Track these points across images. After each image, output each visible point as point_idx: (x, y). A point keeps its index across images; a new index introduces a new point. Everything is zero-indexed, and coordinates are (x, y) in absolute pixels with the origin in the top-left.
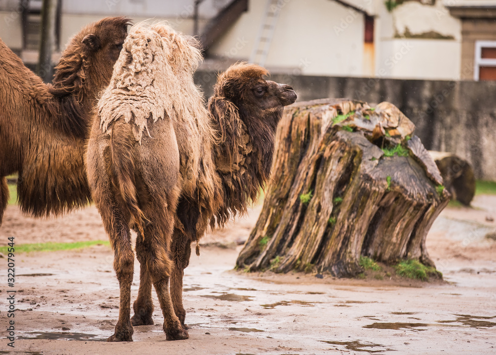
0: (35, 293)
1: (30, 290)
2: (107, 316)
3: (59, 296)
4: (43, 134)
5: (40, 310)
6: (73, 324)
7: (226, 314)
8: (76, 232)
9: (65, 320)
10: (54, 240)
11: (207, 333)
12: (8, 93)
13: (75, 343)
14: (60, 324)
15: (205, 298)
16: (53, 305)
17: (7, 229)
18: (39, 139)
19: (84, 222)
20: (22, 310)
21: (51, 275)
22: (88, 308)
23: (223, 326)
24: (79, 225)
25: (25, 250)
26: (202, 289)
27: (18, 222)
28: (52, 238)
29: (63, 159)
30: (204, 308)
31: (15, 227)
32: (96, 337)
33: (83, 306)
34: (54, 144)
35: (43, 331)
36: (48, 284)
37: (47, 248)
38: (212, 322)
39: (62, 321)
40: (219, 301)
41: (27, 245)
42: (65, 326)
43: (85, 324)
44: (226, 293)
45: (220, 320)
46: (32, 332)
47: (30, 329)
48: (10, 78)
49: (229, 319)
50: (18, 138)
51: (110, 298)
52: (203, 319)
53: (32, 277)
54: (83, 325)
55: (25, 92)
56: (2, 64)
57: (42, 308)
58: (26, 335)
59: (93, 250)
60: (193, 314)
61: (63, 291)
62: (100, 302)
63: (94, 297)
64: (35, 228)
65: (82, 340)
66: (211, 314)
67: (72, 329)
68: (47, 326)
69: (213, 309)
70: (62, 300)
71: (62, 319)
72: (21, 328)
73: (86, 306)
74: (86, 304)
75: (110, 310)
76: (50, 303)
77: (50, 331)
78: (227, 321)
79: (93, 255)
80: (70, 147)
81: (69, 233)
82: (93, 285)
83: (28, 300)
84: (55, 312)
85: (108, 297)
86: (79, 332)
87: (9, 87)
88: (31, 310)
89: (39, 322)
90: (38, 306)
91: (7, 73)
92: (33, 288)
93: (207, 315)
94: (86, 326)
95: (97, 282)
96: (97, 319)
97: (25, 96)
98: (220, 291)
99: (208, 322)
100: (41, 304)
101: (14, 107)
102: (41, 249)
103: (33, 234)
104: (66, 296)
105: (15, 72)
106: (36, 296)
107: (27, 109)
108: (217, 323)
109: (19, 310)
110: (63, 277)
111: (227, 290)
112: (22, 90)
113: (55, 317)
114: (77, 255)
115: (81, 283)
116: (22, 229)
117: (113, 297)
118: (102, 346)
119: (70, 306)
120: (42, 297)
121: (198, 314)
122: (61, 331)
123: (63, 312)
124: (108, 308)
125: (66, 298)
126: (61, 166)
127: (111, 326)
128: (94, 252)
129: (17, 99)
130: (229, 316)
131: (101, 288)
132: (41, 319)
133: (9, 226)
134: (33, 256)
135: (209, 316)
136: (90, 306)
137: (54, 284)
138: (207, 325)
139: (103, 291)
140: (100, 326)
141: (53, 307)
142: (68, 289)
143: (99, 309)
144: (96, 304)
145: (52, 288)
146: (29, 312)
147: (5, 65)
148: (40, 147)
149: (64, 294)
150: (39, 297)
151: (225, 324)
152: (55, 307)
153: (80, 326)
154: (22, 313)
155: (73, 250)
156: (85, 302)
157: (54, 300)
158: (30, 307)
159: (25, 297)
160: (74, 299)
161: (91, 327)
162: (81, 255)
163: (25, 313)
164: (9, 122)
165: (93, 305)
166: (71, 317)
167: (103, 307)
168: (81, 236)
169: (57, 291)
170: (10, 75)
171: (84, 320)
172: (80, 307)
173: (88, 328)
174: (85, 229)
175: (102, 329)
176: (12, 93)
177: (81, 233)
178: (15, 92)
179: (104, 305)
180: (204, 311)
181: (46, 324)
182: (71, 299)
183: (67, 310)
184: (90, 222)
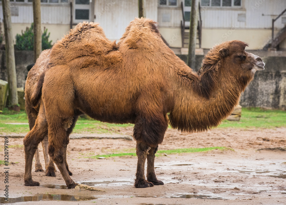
0: (181, 174)
1: (178, 172)
2: (217, 186)
3: (193, 176)
4: (185, 92)
5: (183, 183)
6: (199, 190)
7: (280, 185)
8: (206, 142)
9: (195, 188)
10: (194, 147)
11: (269, 195)
12: (167, 69)
13: (199, 200)
14: (192, 190)
15: (270, 177)
16: (189, 180)
17: (171, 141)
18: (183, 94)
19: (210, 137)
20: (173, 183)
21: (190, 165)
22: (208, 182)
23: (279, 192)
24: (208, 139)
25: (178, 152)
26: (269, 172)
27: (176, 138)
28: (193, 146)
29: (194, 107)
30: (269, 182)
31: (175, 140)
32: (211, 197)
33: (205, 181)
34: (191, 98)
35: (184, 194)
36: (188, 170)
37: (189, 151)
38: (273, 189)
39: (193, 189)
40: (277, 179)
41: (179, 149)
42: (195, 191)
43: (205, 190)
44: (282, 174)
45: (277, 188)
46: (178, 194)
47: (177, 193)
48: (168, 62)
49: (282, 188)
50: (172, 93)
51: (220, 177)
52: (268, 188)
53: (180, 166)
54: (204, 191)
55: (176, 68)
56: (163, 55)
57: (184, 182)
58: (175, 196)
59: (213, 152)
60: (263, 185)
61: (195, 173)
62: (214, 179)
63: (211, 176)
64: (185, 141)
65: (203, 199)
66: (273, 185)
67: (198, 193)
68: (186, 191)
69: (274, 183)
70: (194, 178)
71: (194, 188)
72: (172, 192)
73: (207, 181)
74: (207, 180)
75: (219, 183)
76: (188, 180)
77: (187, 194)
78: (281, 189)
79: (213, 155)
80: (199, 101)
81: (203, 143)
82: (211, 170)
83: (177, 178)
84: (191, 184)
85: (219, 176)
86: (202, 195)
87: (167, 66)
88: (178, 183)
89: (182, 189)
90: (182, 181)
91: (166, 59)
92: (180, 172)
93: (270, 186)
94: (206, 191)
95: (213, 169)
96: (212, 188)
97: (176, 71)
98: (279, 173)
99: (270, 189)
100: (183, 180)
101: (170, 77)
102: (186, 152)
103: (184, 144)
104: (196, 176)
105: (170, 58)
106: (182, 176)
107: (176, 78)
108: (275, 190)
109: (172, 183)
110: (196, 166)
111: (283, 173)
112: (174, 68)
113: (190, 186)
114: (205, 154)
115: (205, 169)
116: (178, 141)
117: (221, 176)
118: (213, 201)
119: (198, 181)
120: (184, 176)
121: (266, 185)
122: (193, 194)
123: (194, 184)
124: (218, 182)
125: (196, 177)
126: (193, 111)
127: (219, 191)
128: (214, 153)
129: (172, 72)
130: (282, 186)
131: (215, 172)
132: (183, 187)
133: (171, 140)
134: (182, 155)
135: (272, 186)
136: (209, 181)
137: (192, 169)
138: (270, 191)
139: (217, 173)
140: (213, 191)
141: (190, 182)
142: (198, 172)
143: (214, 182)
144: (212, 180)
145: (190, 172)
146: (177, 184)
147: (165, 55)
148: (183, 99)
149: (196, 175)
150: (183, 176)
151: (280, 190)
152: (191, 181)
153: (203, 191)
154: (173, 185)
155: (203, 152)
156: (207, 179)
157: (190, 178)
158: (178, 181)
159: (175, 176)
160: (200, 177)
161: (208, 192)
162: (207, 154)
163: (175, 185)
164: (167, 85)
165: (210, 180)
166: (198, 187)
167: (216, 182)
168: (209, 145)
169: (192, 173)
170: (167, 60)
171: (205, 188)
172: (204, 181)
173: (207, 192)
174: (211, 141)
175: (215, 193)
176: (169, 69)
177: (209, 143)
178: (170, 68)
179: (216, 180)
180: (269, 184)
181: (185, 190)
182: (199, 177)
183: (197, 183)
184: (214, 137)
